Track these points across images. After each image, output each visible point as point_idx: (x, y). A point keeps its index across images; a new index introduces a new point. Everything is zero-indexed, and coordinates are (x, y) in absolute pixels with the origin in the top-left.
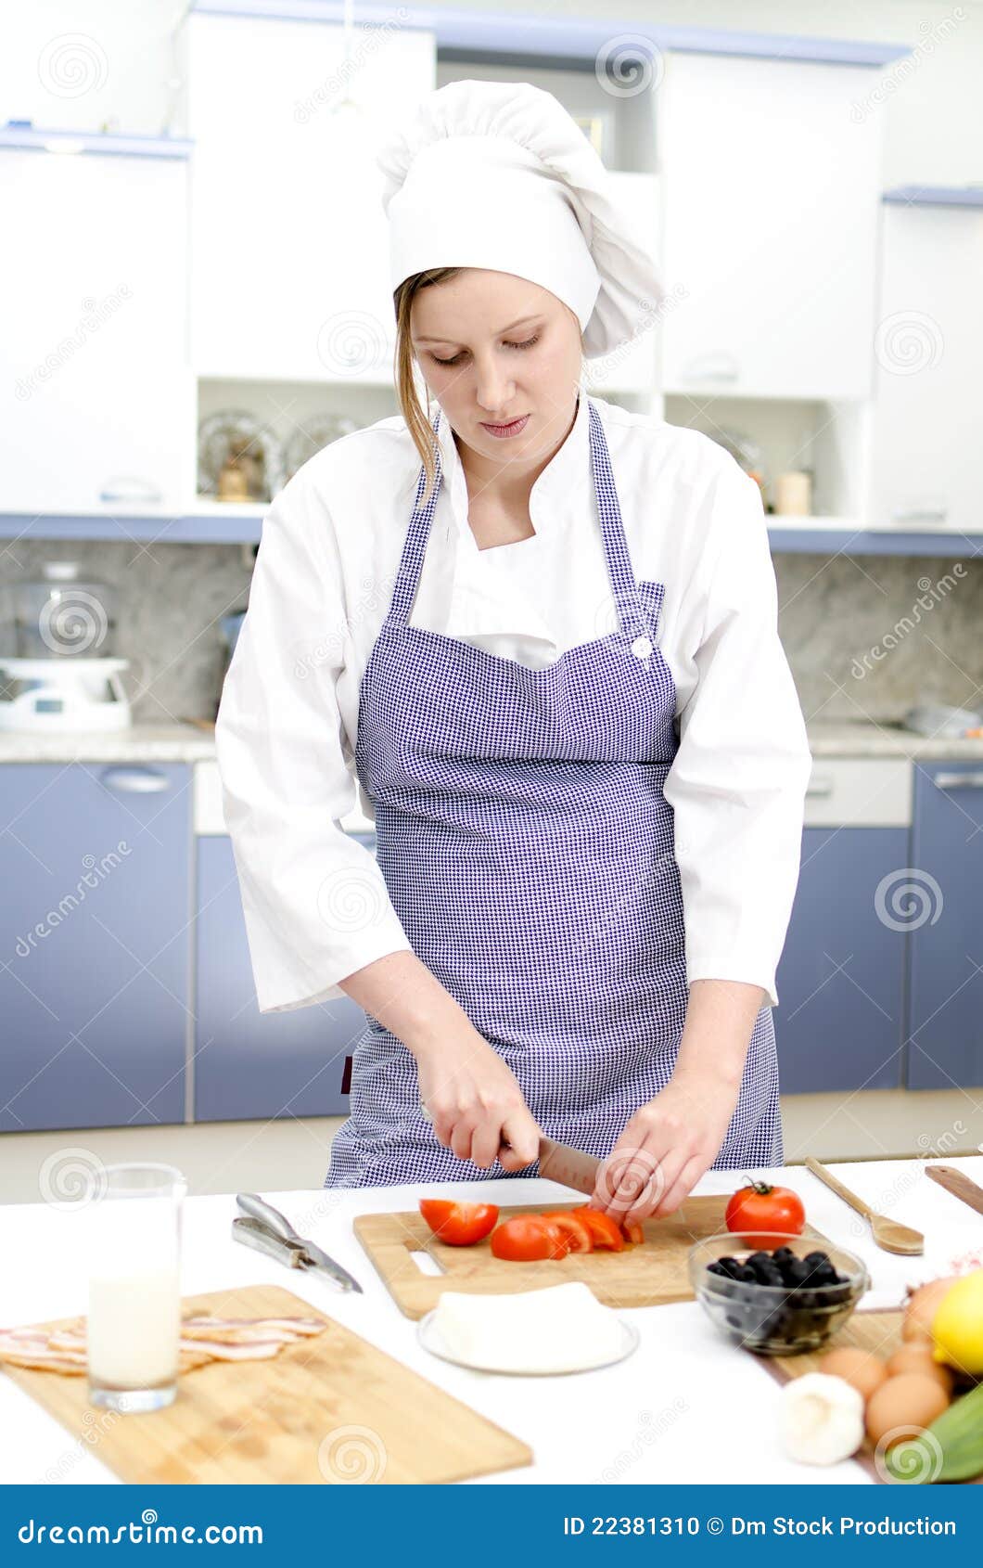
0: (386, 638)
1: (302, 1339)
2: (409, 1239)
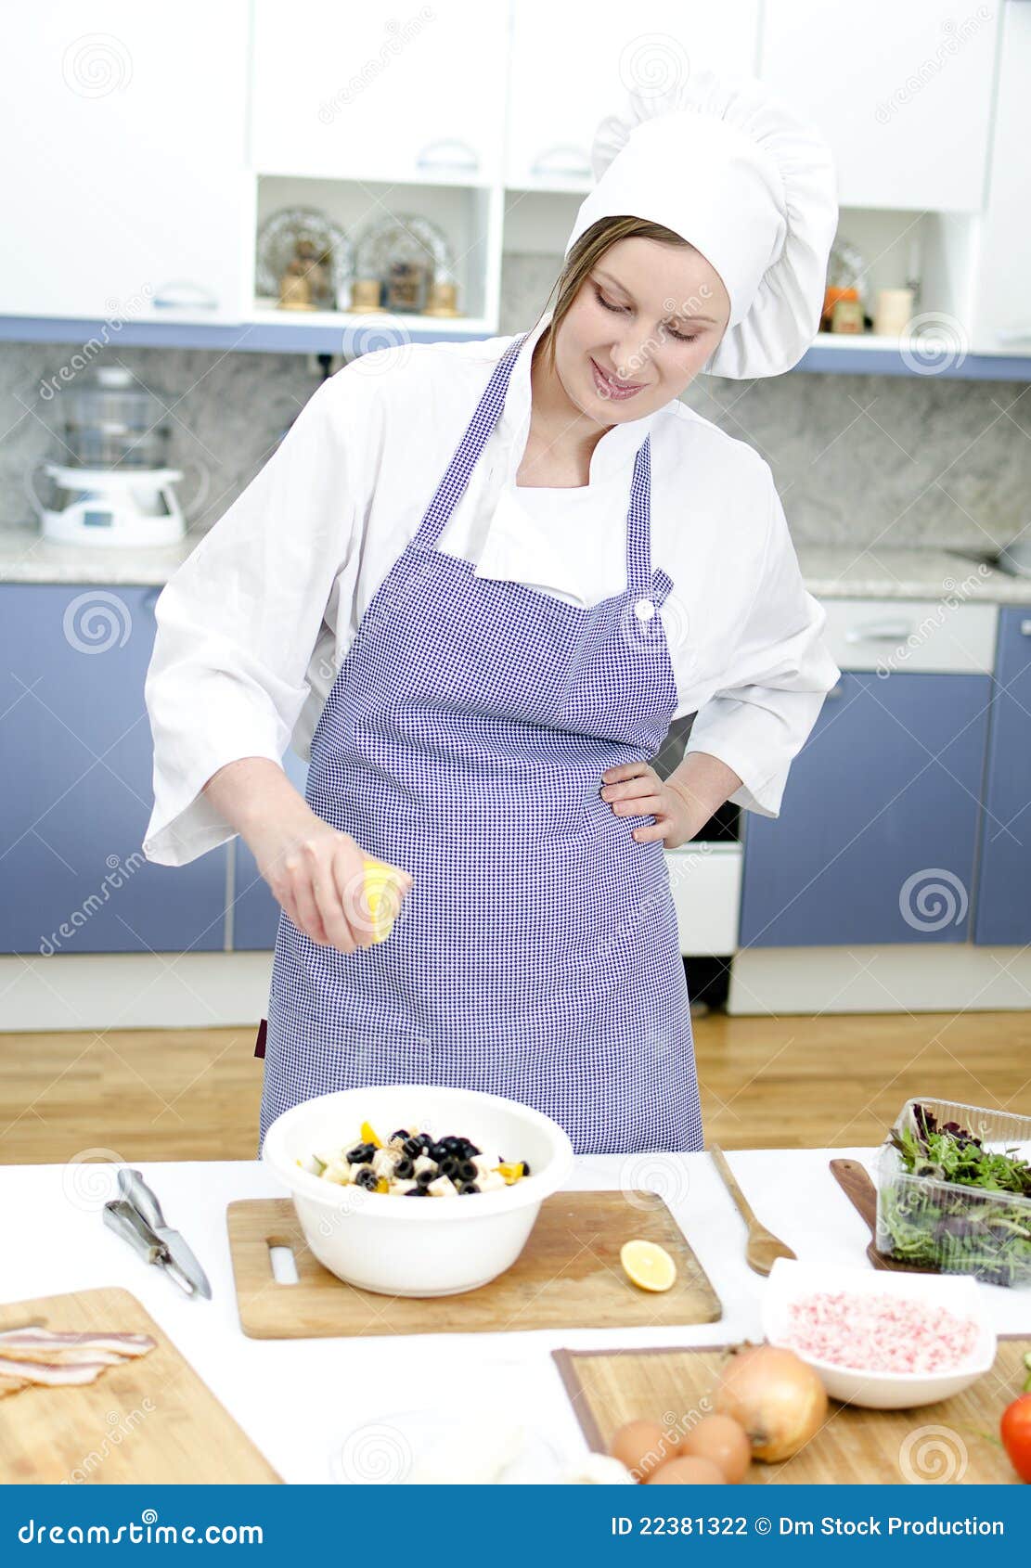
0: (410, 559)
1: (126, 1361)
2: (274, 1234)
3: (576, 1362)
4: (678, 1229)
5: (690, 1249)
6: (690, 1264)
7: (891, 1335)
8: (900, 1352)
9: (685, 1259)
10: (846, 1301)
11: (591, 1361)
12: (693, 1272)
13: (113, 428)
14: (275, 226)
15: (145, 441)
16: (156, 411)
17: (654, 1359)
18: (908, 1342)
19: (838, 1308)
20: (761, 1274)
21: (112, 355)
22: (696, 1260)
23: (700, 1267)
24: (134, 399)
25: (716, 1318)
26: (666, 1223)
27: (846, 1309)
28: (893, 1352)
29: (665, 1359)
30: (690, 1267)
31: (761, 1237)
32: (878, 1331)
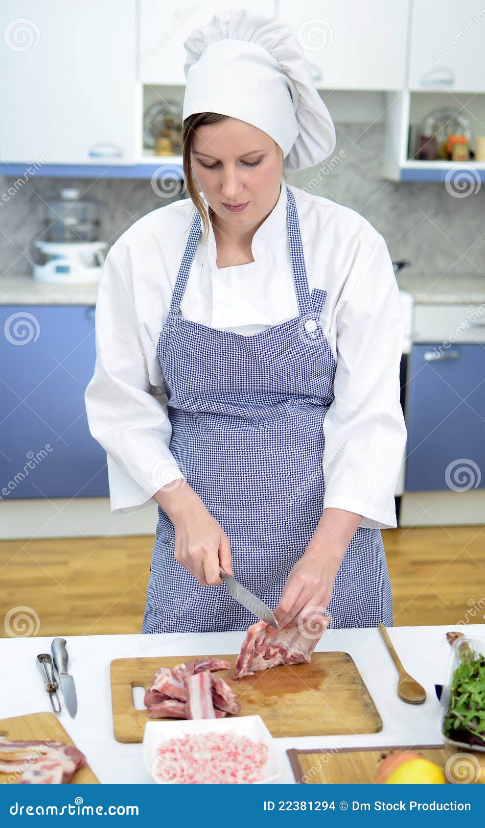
0: (169, 324)
2: (136, 679)
3: (300, 757)
4: (360, 676)
5: (366, 688)
6: (365, 697)
7: (221, 761)
8: (228, 772)
9: (363, 694)
10: (191, 743)
11: (309, 756)
12: (367, 702)
13: (70, 221)
14: (154, 111)
15: (87, 228)
16: (91, 211)
17: (344, 755)
18: (230, 764)
19: (187, 748)
20: (405, 702)
21: (69, 182)
22: (369, 694)
23: (371, 699)
24: (80, 205)
25: (378, 730)
26: (353, 672)
27: (191, 748)
28: (223, 772)
29: (350, 755)
30: (365, 699)
31: (405, 680)
32: (213, 760)
